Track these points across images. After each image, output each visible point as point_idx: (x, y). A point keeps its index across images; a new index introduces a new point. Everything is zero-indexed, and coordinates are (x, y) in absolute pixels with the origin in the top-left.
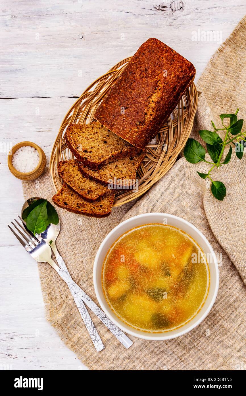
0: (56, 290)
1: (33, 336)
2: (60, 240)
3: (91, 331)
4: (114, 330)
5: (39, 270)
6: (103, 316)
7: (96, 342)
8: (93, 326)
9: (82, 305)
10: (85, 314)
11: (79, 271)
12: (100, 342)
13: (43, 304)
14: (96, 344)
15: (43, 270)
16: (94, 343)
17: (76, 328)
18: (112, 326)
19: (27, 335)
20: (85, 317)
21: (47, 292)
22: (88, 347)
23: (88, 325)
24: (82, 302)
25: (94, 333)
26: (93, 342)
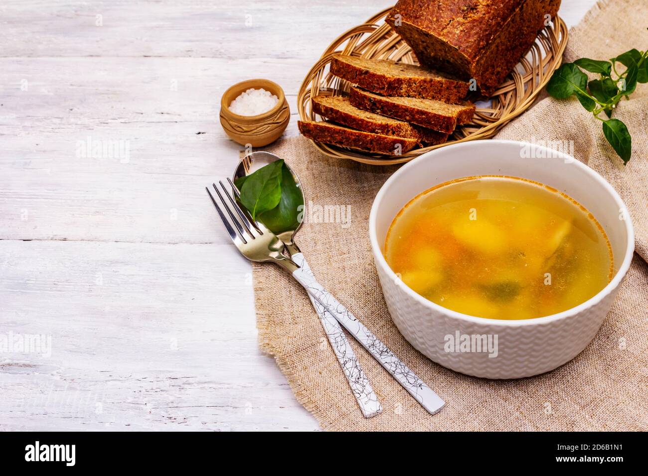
0: (286, 309)
1: (228, 386)
2: (302, 237)
3: (355, 376)
4: (406, 375)
5: (255, 278)
6: (381, 349)
7: (363, 395)
8: (359, 368)
9: (338, 331)
10: (344, 346)
11: (336, 282)
12: (373, 396)
13: (256, 332)
14: (362, 400)
15: (262, 279)
16: (360, 398)
17: (320, 373)
18: (400, 367)
19: (215, 383)
20: (342, 351)
21: (267, 312)
22: (344, 409)
23: (349, 365)
24: (337, 325)
25: (362, 379)
26: (357, 395)
